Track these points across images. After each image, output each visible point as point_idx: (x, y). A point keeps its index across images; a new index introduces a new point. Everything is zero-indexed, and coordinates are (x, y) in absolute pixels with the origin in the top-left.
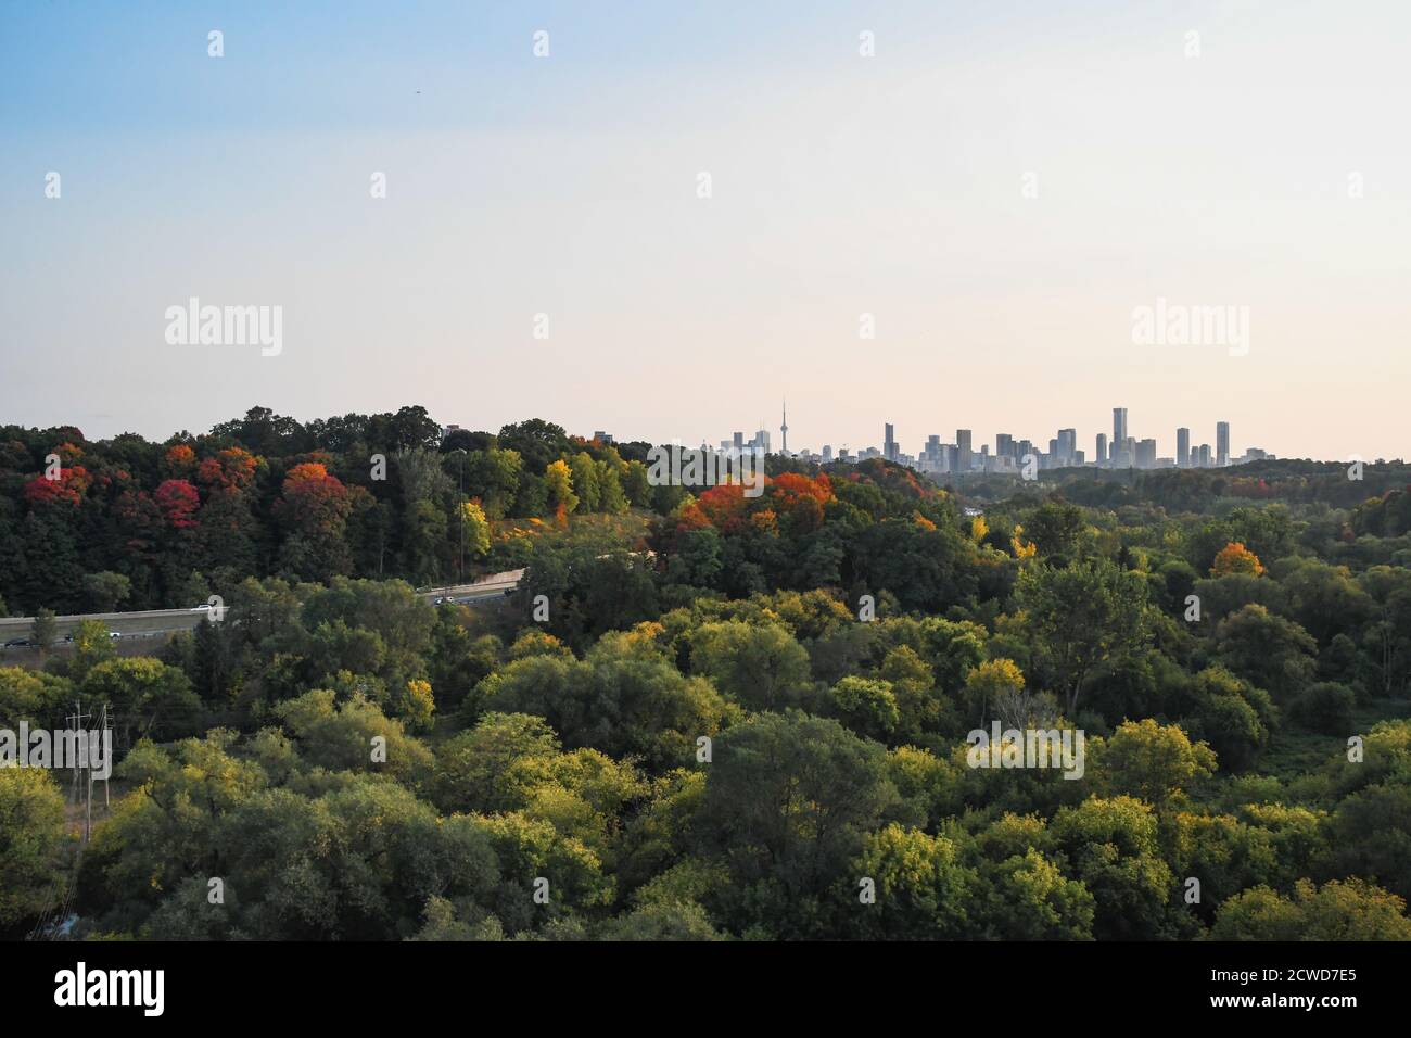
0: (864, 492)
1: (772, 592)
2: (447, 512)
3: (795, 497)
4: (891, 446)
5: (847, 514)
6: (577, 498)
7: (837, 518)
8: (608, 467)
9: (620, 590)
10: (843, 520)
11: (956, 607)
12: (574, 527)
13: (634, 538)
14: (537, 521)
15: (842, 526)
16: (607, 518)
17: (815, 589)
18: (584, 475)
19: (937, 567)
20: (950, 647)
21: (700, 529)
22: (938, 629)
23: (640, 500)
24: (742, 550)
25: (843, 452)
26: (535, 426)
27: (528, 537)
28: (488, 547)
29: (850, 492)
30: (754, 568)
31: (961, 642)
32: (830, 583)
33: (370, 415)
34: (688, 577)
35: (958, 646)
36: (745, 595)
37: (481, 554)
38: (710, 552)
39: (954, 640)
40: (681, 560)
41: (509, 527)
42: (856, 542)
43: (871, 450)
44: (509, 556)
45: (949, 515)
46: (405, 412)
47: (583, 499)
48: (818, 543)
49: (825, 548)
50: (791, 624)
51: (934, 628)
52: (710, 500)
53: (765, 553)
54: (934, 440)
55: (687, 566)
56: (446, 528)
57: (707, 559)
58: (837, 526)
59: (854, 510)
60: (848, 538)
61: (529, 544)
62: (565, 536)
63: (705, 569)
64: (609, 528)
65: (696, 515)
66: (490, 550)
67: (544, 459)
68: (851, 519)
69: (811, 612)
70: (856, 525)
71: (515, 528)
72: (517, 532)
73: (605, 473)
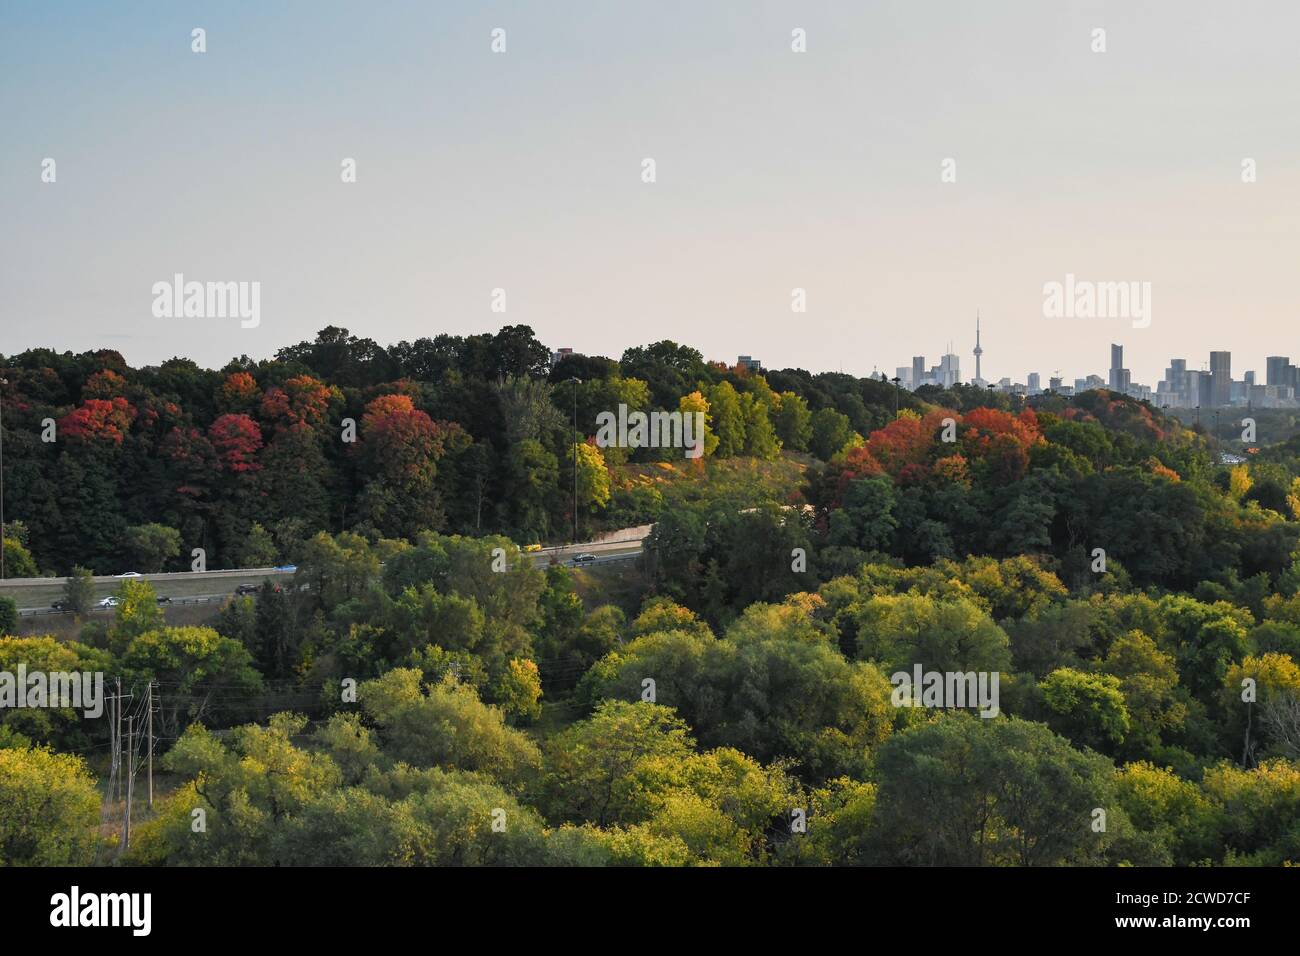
0: (1083, 433)
1: (961, 558)
2: (558, 455)
3: (992, 438)
4: (1119, 373)
5: (1060, 461)
6: (717, 438)
7: (1047, 465)
8: (755, 399)
9: (768, 552)
10: (1055, 468)
11: (1207, 582)
12: (712, 474)
13: (787, 488)
14: (668, 466)
15: (1053, 475)
16: (754, 462)
17: (1017, 555)
18: (726, 408)
19: (1182, 530)
20: (1200, 634)
21: (870, 476)
22: (1183, 611)
23: (794, 441)
24: (923, 504)
25: (1055, 381)
26: (665, 349)
27: (657, 485)
28: (608, 497)
29: (1063, 433)
30: (939, 527)
31: (1217, 629)
32: (1039, 548)
33: (465, 336)
34: (854, 538)
35: (1211, 635)
36: (928, 562)
37: (599, 506)
38: (883, 507)
39: (1206, 625)
40: (845, 516)
41: (635, 474)
42: (1072, 496)
43: (1091, 378)
44: (633, 509)
45: (1199, 463)
46: (507, 332)
47: (724, 439)
48: (1022, 497)
49: (1032, 503)
50: (986, 600)
51: (1178, 610)
52: (883, 441)
53: (953, 508)
54: (1178, 365)
55: (853, 523)
56: (556, 474)
57: (878, 516)
58: (1047, 475)
59: (1069, 455)
60: (1062, 491)
61: (657, 494)
62: (704, 484)
63: (876, 527)
64: (756, 475)
65: (865, 460)
66: (610, 500)
67: (676, 389)
68: (1065, 467)
69: (1013, 584)
70: (1072, 474)
71: (641, 475)
72: (643, 480)
73: (751, 407)
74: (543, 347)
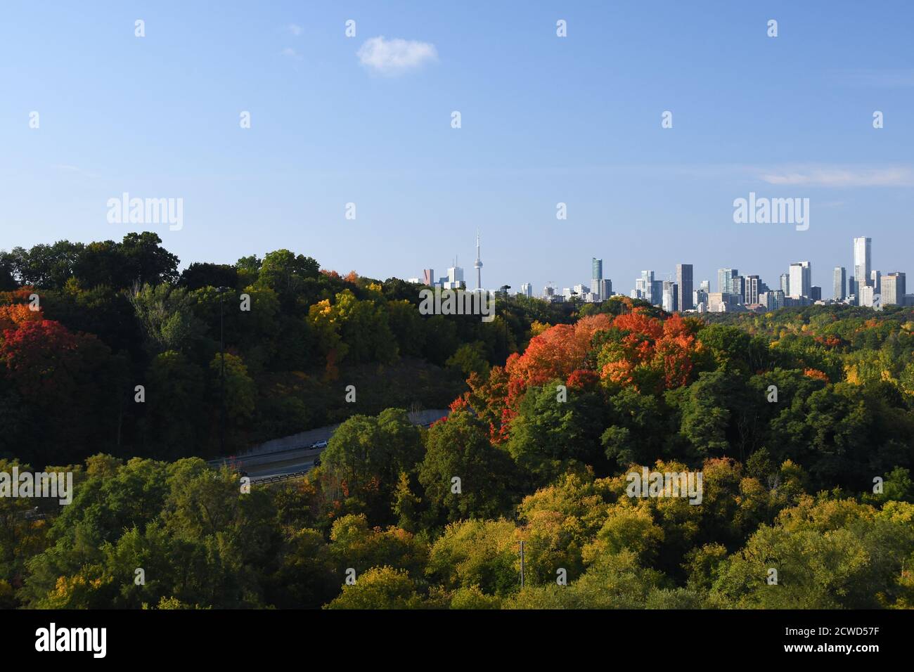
2: (201, 366)
6: (346, 346)
14: (302, 375)
16: (380, 369)
23: (409, 347)
37: (245, 417)
41: (272, 383)
44: (280, 419)
46: (132, 239)
56: (202, 386)
61: (299, 402)
66: (255, 411)
67: (303, 298)
71: (278, 385)
72: (281, 389)
73: (373, 314)
74: (171, 255)
